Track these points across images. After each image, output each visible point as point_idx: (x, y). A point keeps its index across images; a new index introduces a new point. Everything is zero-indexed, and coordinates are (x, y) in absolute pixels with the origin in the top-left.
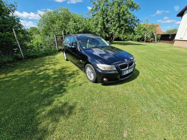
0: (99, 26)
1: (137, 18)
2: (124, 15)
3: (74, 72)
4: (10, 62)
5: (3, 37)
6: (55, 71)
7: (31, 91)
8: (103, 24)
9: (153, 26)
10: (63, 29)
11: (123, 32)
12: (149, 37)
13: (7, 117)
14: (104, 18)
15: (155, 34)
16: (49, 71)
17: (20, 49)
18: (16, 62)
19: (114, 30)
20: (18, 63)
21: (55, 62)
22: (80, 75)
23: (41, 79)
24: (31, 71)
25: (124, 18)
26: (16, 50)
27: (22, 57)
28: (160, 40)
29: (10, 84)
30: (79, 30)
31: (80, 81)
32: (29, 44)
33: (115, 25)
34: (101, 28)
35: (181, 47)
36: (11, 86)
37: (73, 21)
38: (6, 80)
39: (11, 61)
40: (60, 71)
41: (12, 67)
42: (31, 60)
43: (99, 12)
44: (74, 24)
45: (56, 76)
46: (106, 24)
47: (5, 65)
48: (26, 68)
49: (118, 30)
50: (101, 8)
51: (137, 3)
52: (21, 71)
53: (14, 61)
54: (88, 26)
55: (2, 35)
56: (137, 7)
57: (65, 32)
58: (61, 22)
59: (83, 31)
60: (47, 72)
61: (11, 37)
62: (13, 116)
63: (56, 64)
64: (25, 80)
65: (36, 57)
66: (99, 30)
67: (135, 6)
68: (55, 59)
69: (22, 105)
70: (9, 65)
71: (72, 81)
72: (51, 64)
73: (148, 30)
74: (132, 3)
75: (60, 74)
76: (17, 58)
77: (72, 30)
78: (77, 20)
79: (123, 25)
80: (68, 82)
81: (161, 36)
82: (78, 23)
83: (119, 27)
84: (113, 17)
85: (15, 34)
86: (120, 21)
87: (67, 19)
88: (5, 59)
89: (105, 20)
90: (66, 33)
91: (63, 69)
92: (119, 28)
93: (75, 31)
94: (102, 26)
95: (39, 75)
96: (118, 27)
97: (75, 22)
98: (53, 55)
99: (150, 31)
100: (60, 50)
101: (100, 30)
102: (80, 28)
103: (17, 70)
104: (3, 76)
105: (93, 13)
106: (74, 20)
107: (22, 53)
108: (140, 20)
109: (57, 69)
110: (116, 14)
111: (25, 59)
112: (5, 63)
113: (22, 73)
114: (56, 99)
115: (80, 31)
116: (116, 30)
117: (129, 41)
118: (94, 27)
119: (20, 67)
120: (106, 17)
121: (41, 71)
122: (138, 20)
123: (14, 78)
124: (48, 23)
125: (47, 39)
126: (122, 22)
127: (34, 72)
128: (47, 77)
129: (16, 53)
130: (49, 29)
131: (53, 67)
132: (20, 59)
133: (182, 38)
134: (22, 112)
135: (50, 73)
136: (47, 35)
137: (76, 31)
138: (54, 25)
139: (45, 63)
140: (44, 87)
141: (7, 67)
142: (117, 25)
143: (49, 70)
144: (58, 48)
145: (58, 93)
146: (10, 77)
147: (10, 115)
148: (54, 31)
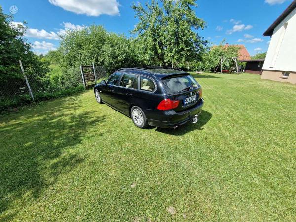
0: (149, 51)
1: (204, 40)
2: (184, 35)
3: (98, 118)
4: (13, 106)
5: (5, 72)
6: (73, 118)
7: (37, 143)
8: (154, 49)
9: (233, 50)
10: (93, 57)
11: (183, 59)
12: (228, 65)
13: (5, 171)
14: (155, 40)
15: (236, 61)
16: (66, 118)
17: (29, 87)
18: (23, 106)
19: (170, 56)
20: (25, 107)
21: (77, 105)
22: (105, 123)
23: (54, 127)
24: (41, 118)
25: (184, 39)
26: (23, 90)
27: (32, 99)
28: (245, 69)
29: (11, 134)
30: (117, 57)
31: (102, 130)
32: (43, 80)
33: (171, 50)
34: (151, 55)
35: (271, 81)
36: (13, 137)
37: (109, 46)
38: (7, 130)
39: (15, 105)
40: (81, 117)
41: (17, 113)
42: (44, 102)
43: (149, 30)
44: (111, 49)
45: (73, 123)
46: (158, 48)
47: (7, 111)
48: (36, 114)
49: (175, 57)
50: (151, 26)
51: (202, 19)
52: (28, 118)
53: (19, 105)
54: (133, 51)
55: (4, 70)
56: (202, 24)
57: (97, 60)
58: (91, 46)
59: (125, 59)
60: (63, 118)
61: (16, 71)
62: (12, 170)
63: (77, 108)
64: (31, 130)
65: (52, 98)
66: (147, 57)
67: (200, 23)
68: (77, 101)
69: (24, 159)
70: (11, 110)
71: (92, 130)
72: (71, 108)
73: (226, 55)
74: (195, 19)
75: (79, 121)
76: (23, 100)
77: (107, 57)
78: (115, 43)
79: (182, 50)
80: (86, 131)
81: (246, 63)
82: (116, 48)
83: (178, 52)
84: (168, 38)
85: (22, 67)
86: (178, 44)
87: (101, 41)
88: (7, 102)
89: (157, 43)
90: (99, 63)
91: (85, 114)
92: (176, 54)
93: (111, 59)
94: (153, 51)
95: (51, 123)
96: (175, 52)
97: (112, 46)
98: (77, 95)
99: (229, 57)
100: (89, 88)
101: (149, 56)
102: (119, 55)
103: (22, 117)
104: (4, 124)
105: (140, 32)
106: (111, 43)
107: (31, 93)
108: (208, 41)
109: (78, 114)
110: (172, 35)
111: (35, 101)
112: (6, 107)
113: (29, 120)
114: (66, 151)
115: (119, 59)
116: (172, 57)
117: (197, 72)
118: (141, 52)
119: (27, 113)
120: (159, 38)
121: (54, 117)
122: (206, 42)
123: (17, 127)
124: (72, 48)
125: (71, 71)
126: (182, 46)
127: (45, 120)
128: (61, 126)
129: (23, 93)
130: (75, 57)
131: (72, 111)
132: (28, 102)
133: (273, 67)
134: (22, 166)
135: (67, 119)
136: (71, 65)
137: (113, 59)
138: (81, 52)
139: (62, 107)
140: (54, 138)
141: (9, 112)
142: (174, 50)
143: (66, 116)
144: (85, 84)
145: (70, 145)
146: (12, 125)
147: (9, 170)
148: (81, 60)
